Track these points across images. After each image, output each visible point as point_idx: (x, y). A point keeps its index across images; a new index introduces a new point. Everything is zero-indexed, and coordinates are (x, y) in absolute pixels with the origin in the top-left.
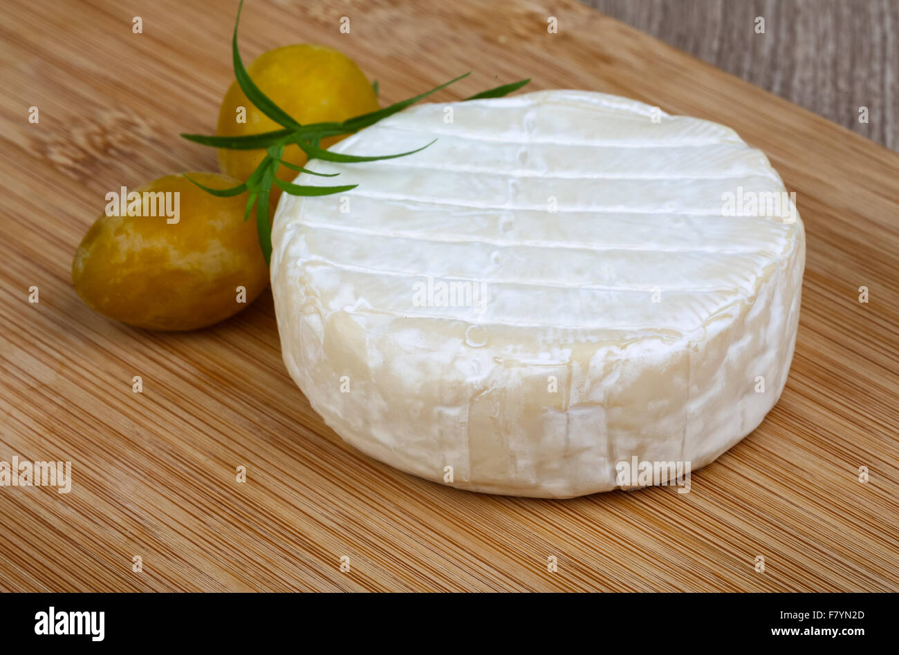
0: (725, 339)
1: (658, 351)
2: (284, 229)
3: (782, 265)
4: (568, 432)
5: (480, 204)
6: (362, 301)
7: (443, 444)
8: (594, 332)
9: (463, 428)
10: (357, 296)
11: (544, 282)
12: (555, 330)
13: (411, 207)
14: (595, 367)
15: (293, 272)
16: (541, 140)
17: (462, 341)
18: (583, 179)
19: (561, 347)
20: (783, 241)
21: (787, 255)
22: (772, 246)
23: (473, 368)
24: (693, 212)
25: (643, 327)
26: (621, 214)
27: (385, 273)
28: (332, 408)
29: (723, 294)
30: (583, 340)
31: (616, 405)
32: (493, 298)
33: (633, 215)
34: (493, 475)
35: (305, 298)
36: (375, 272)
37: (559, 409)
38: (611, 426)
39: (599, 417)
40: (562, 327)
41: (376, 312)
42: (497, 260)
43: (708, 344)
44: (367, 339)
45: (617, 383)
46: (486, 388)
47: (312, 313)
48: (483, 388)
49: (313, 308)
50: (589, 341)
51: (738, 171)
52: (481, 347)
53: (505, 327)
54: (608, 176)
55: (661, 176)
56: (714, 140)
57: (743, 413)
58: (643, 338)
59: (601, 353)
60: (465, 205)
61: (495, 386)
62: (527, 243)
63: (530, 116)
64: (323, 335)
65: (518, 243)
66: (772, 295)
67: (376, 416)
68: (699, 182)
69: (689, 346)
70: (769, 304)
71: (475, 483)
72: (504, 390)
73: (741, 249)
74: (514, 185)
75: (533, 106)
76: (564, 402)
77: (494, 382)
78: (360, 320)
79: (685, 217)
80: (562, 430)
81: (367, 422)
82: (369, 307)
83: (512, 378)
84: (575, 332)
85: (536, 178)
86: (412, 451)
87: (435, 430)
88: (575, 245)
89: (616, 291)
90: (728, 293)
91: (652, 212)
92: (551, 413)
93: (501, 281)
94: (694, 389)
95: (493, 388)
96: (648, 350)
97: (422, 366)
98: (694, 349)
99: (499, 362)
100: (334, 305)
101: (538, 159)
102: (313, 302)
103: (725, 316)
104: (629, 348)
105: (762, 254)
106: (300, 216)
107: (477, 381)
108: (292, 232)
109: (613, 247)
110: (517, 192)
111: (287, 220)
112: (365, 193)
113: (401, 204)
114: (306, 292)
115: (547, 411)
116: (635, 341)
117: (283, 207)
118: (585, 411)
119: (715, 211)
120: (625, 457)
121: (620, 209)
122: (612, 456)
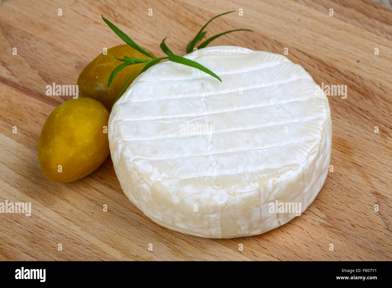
0: (314, 162)
1: (292, 175)
2: (117, 144)
3: (327, 122)
4: (261, 214)
5: (193, 115)
6: (163, 174)
7: (209, 227)
8: (265, 171)
9: (219, 221)
10: (161, 173)
11: (234, 150)
12: (248, 173)
13: (166, 122)
14: (269, 188)
15: (129, 165)
17: (212, 187)
18: (231, 93)
19: (254, 182)
20: (325, 111)
21: (328, 117)
22: (321, 114)
23: (220, 198)
24: (284, 102)
25: (284, 165)
26: (254, 109)
27: (167, 158)
28: (156, 217)
29: (310, 142)
30: (261, 177)
32: (217, 162)
33: (259, 108)
34: (231, 234)
35: (138, 177)
36: (164, 158)
37: (257, 206)
40: (250, 171)
41: (170, 179)
42: (211, 142)
43: (310, 166)
44: (171, 192)
45: (279, 191)
46: (227, 205)
47: (143, 183)
48: (225, 206)
49: (143, 181)
50: (264, 177)
51: (294, 78)
52: (220, 189)
53: (227, 176)
55: (263, 85)
57: (320, 182)
58: (285, 171)
59: (271, 181)
62: (221, 131)
64: (150, 192)
65: (217, 132)
66: (326, 136)
67: (178, 219)
68: (280, 86)
69: (303, 169)
70: (326, 139)
72: (234, 205)
73: (309, 118)
74: (204, 101)
75: (197, 58)
76: (259, 204)
77: (230, 202)
78: (165, 184)
79: (280, 105)
80: (258, 213)
81: (174, 222)
82: (168, 177)
83: (237, 200)
84: (256, 173)
85: (212, 96)
86: (194, 230)
87: (206, 223)
88: (240, 129)
89: (266, 149)
90: (312, 141)
91: (266, 105)
92: (254, 209)
93: (217, 152)
94: (306, 184)
95: (230, 205)
96: (289, 176)
97: (198, 201)
98: (305, 170)
99: (230, 194)
101: (209, 86)
102: (143, 179)
103: (314, 152)
104: (281, 177)
105: (319, 119)
106: (123, 137)
107: (222, 203)
108: (121, 145)
109: (256, 127)
110: (207, 105)
111: (117, 139)
112: (145, 118)
113: (162, 121)
114: (138, 174)
115: (252, 208)
116: (282, 173)
117: (113, 132)
118: (267, 205)
119: (292, 100)
120: (283, 216)
121: (252, 106)
122: (278, 217)
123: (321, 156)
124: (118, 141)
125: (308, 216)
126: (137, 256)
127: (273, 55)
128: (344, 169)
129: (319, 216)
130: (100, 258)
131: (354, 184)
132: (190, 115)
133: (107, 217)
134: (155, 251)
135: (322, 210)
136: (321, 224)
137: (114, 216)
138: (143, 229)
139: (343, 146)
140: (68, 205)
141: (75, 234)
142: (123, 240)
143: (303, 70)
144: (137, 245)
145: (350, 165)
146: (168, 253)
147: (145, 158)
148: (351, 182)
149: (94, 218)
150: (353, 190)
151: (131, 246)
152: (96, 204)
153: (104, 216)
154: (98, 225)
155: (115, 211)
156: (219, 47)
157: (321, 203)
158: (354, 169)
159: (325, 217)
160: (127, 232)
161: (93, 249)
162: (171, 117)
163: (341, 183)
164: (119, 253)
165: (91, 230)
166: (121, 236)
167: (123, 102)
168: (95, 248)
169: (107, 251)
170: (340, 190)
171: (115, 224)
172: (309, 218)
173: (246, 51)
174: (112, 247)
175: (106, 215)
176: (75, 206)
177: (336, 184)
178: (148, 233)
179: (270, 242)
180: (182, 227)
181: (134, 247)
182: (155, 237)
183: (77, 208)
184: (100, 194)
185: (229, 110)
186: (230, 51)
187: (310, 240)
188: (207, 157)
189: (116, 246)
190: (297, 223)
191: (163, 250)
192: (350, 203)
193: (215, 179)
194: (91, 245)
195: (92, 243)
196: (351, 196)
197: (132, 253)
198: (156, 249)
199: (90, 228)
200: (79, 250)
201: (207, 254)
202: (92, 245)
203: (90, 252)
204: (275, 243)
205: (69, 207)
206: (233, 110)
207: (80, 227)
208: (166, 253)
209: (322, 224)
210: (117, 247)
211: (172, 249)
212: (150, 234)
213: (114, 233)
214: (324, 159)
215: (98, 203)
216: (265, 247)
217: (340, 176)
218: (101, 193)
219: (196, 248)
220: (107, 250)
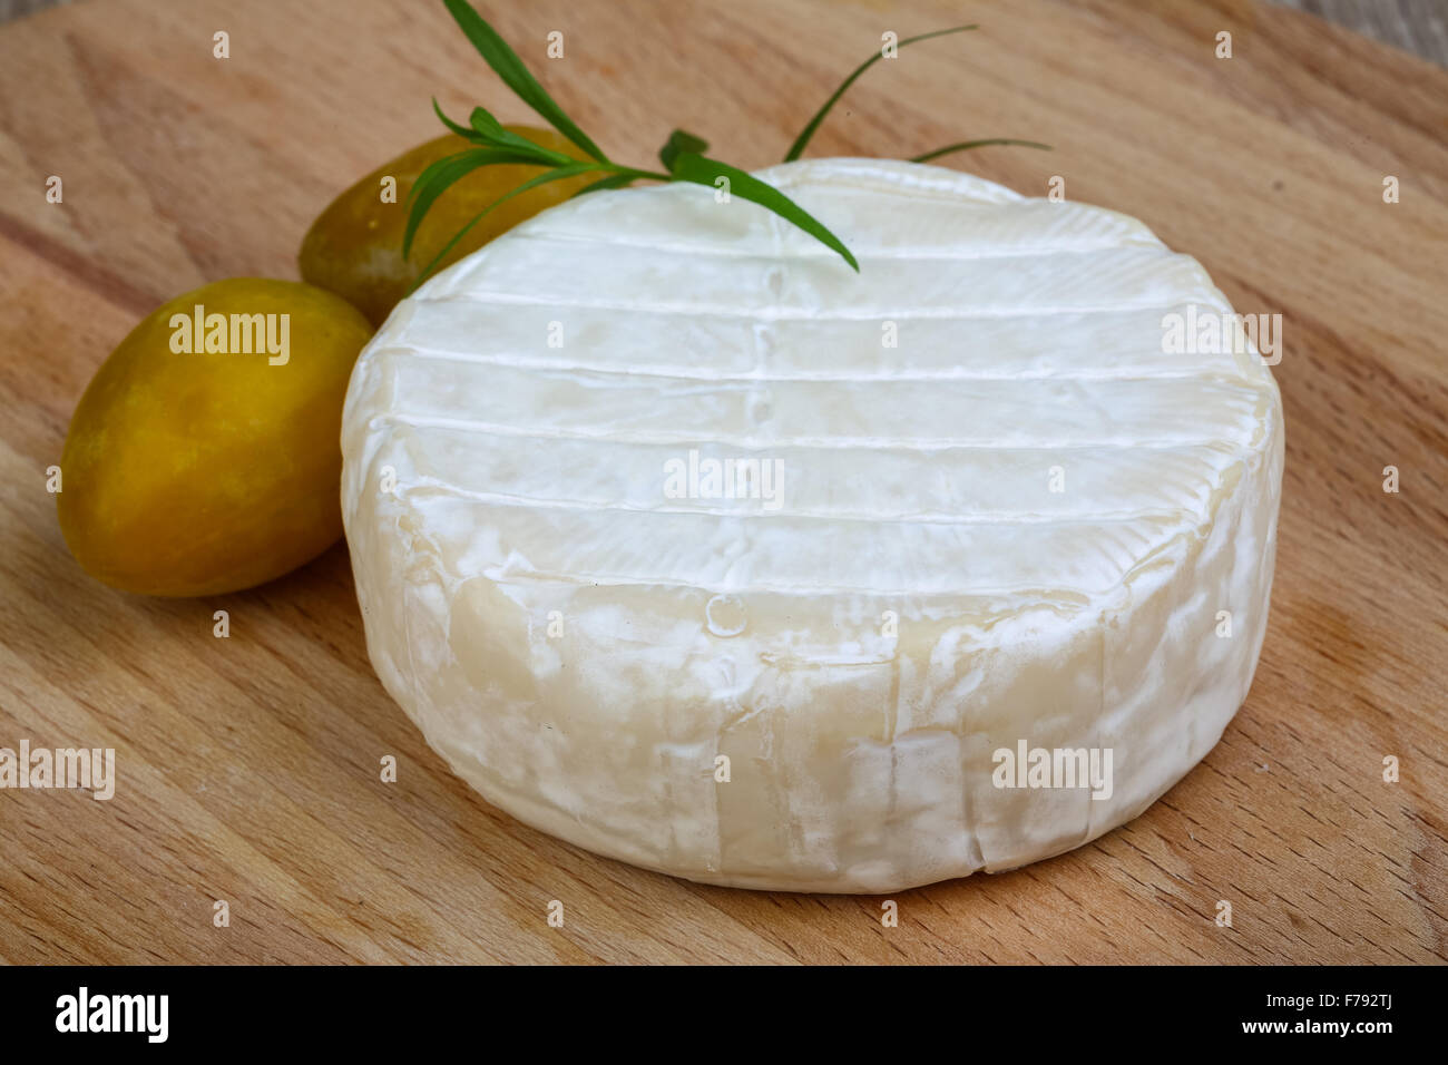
0: (1162, 603)
1: (1046, 631)
2: (364, 431)
3: (1251, 464)
4: (894, 780)
5: (707, 373)
6: (514, 558)
7: (669, 808)
8: (936, 601)
9: (705, 780)
10: (505, 549)
11: (834, 511)
12: (864, 599)
13: (587, 382)
14: (940, 664)
15: (388, 510)
17: (698, 626)
19: (878, 630)
20: (1251, 422)
21: (1259, 447)
22: (1231, 433)
23: (723, 673)
24: (1088, 374)
25: (1021, 589)
26: (959, 382)
27: (551, 504)
28: (467, 748)
30: (916, 616)
31: (977, 728)
32: (749, 545)
33: (982, 384)
34: (760, 859)
35: (412, 555)
36: (534, 503)
37: (878, 740)
38: (967, 765)
39: (948, 751)
40: (874, 593)
41: (540, 578)
43: (1135, 613)
44: (530, 627)
45: (981, 690)
46: (747, 710)
47: (425, 583)
48: (742, 710)
49: (427, 573)
50: (926, 618)
51: (1157, 296)
52: (734, 636)
53: (776, 597)
54: (927, 313)
55: (1023, 309)
56: (1107, 242)
57: (1192, 727)
58: (1022, 609)
59: (950, 639)
60: (682, 375)
61: (765, 705)
62: (799, 441)
64: (448, 622)
65: (783, 443)
67: (548, 760)
68: (1090, 318)
69: (1102, 619)
70: (1232, 534)
71: (726, 873)
72: (780, 712)
73: (1178, 439)
74: (765, 335)
76: (887, 729)
77: (762, 697)
78: (515, 593)
79: (1073, 383)
80: (882, 777)
81: (531, 773)
82: (531, 568)
83: (796, 689)
84: (899, 604)
85: (803, 322)
86: (612, 821)
87: (657, 785)
88: (881, 442)
89: (964, 523)
90: (1165, 520)
91: (1014, 377)
92: (865, 748)
94: (1113, 694)
95: (761, 709)
96: (1035, 631)
97: (633, 673)
98: (1111, 624)
99: (770, 664)
100: (467, 566)
101: (802, 285)
102: (428, 563)
103: (1165, 562)
104: (999, 627)
105: (1216, 447)
106: (393, 405)
107: (731, 698)
108: (379, 434)
109: (951, 443)
110: (772, 347)
111: (370, 412)
112: (503, 359)
113: (568, 377)
114: (413, 543)
115: (856, 745)
116: (1007, 614)
117: (360, 390)
118: (923, 742)
119: (1125, 371)
120: (992, 818)
121: (957, 373)
122: (970, 817)
123: (1199, 600)
124: (370, 419)
125: (1115, 863)
126: (361, 903)
127: (1093, 212)
128: (1318, 716)
129: (1162, 869)
130: (205, 890)
131: (1343, 775)
132: (691, 373)
133: (285, 751)
134: (440, 897)
135: (1180, 849)
136: (1163, 896)
137: (313, 752)
138: (417, 812)
139: (1337, 637)
140: (143, 690)
141: (135, 791)
142: (320, 839)
143: (1201, 278)
144: (373, 864)
145: (1345, 705)
146: (495, 910)
147: (458, 490)
148: (1328, 765)
149: (229, 746)
150: (1334, 796)
151: (350, 864)
152: (255, 701)
153: (275, 745)
154: (238, 772)
155: (324, 734)
156: (882, 163)
157: (1181, 823)
158: (1356, 723)
159: (1184, 874)
160: (350, 813)
161: (189, 854)
162: (613, 369)
163: (1288, 761)
164: (293, 881)
165: (206, 785)
166: (318, 826)
167: (435, 296)
168: (199, 853)
169: (245, 867)
170: (1279, 790)
171: (309, 779)
172: (1116, 868)
173: (993, 192)
174: (270, 858)
175: (284, 742)
176: (167, 694)
177: (1266, 766)
178: (430, 829)
179: (925, 932)
180: (561, 802)
181: (356, 869)
182: (455, 847)
183: (173, 704)
184: (284, 669)
185: (855, 376)
186: (927, 184)
187: (1099, 947)
188: (714, 521)
189: (288, 856)
190: (1063, 880)
191: (472, 899)
192: (1306, 840)
193: (720, 601)
194: (190, 839)
195: (195, 832)
196: (1316, 814)
197: (345, 890)
198: (444, 890)
199: (204, 780)
200: (131, 850)
201: (653, 937)
202: (192, 841)
203: (176, 862)
204: (947, 938)
205: (142, 693)
206: (870, 377)
207: (164, 769)
208: (483, 909)
209: (1168, 899)
210: (291, 862)
211: (512, 897)
212: (438, 836)
213: (293, 809)
215: (264, 697)
216: (901, 947)
217: (1289, 739)
218: (288, 665)
219: (610, 910)
220: (247, 865)
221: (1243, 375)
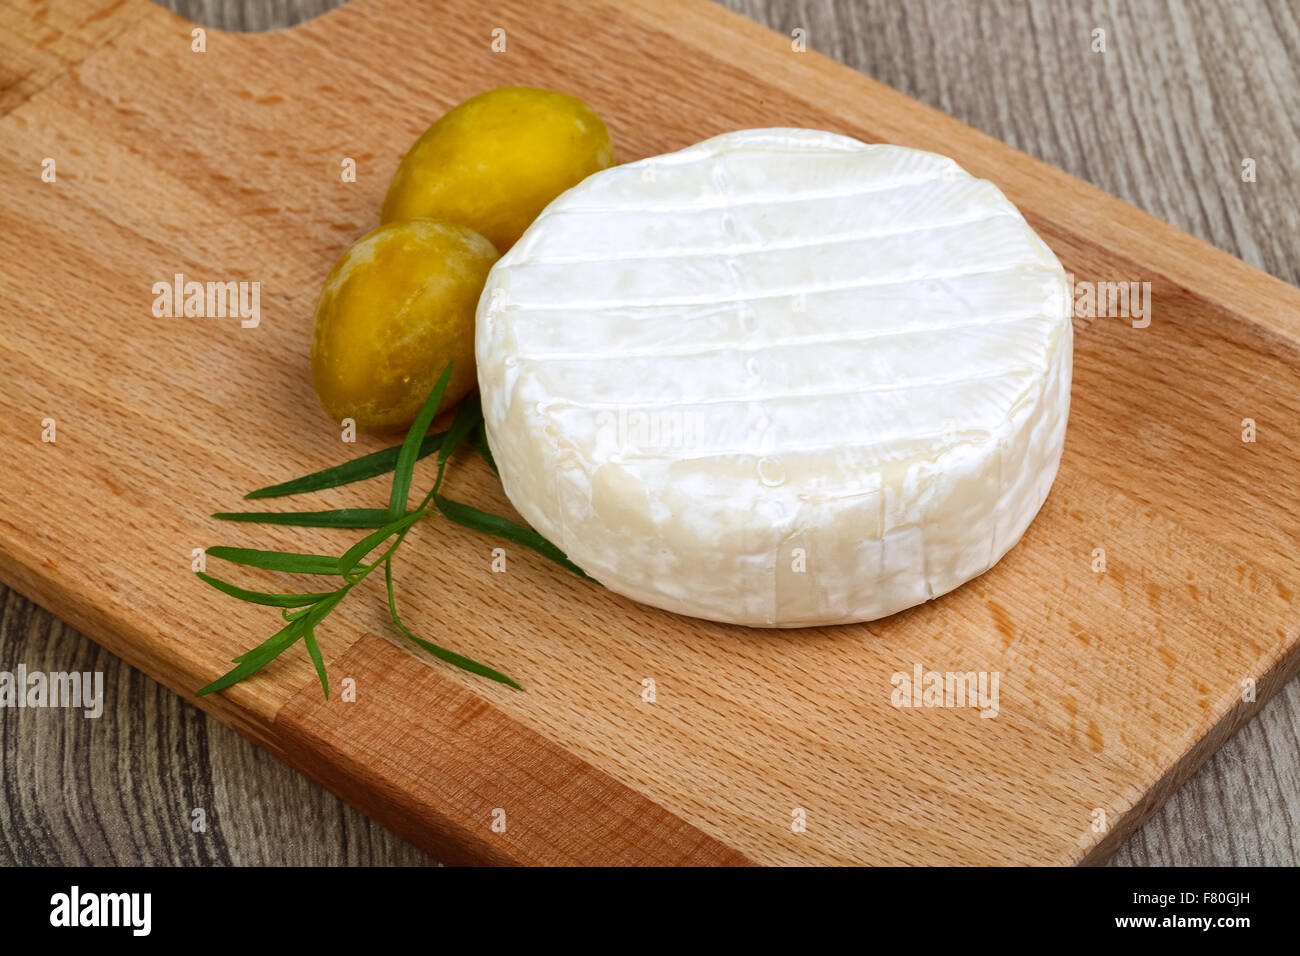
0: (1028, 426)
1: (968, 458)
2: (501, 369)
4: (883, 559)
5: (707, 299)
7: (744, 591)
8: (897, 445)
9: (770, 573)
12: (852, 449)
13: (634, 316)
14: (909, 487)
15: (535, 420)
16: (742, 200)
17: (757, 481)
18: (806, 248)
19: (868, 471)
23: (777, 510)
24: (947, 274)
26: (868, 288)
27: (637, 406)
28: (602, 563)
29: (1018, 375)
30: (888, 458)
31: (932, 521)
32: (770, 420)
34: (802, 613)
35: (560, 451)
36: (628, 406)
37: (874, 537)
38: (927, 543)
39: (915, 538)
40: (857, 444)
41: (646, 458)
42: (755, 369)
43: (1016, 437)
44: (648, 493)
45: (933, 499)
46: (795, 530)
47: (572, 469)
48: (792, 531)
49: (572, 462)
50: (895, 459)
51: (976, 212)
52: (780, 486)
53: (798, 454)
54: (833, 239)
55: (892, 230)
58: (952, 445)
59: (913, 471)
61: (806, 526)
62: (780, 342)
63: (718, 170)
64: (591, 490)
65: (770, 344)
66: (1059, 364)
67: (663, 570)
68: (938, 233)
69: (999, 445)
70: (1058, 373)
71: (778, 621)
72: (815, 530)
73: (1016, 315)
75: (714, 157)
76: (879, 530)
77: (804, 523)
78: (633, 470)
79: (939, 280)
80: (876, 558)
81: (649, 577)
82: (639, 453)
83: (824, 516)
84: (875, 449)
85: (756, 253)
86: (703, 601)
87: (736, 580)
88: (833, 337)
89: (900, 389)
90: (1023, 374)
91: (901, 281)
93: (770, 395)
94: (1005, 485)
95: (803, 529)
96: (961, 459)
97: (718, 515)
98: (1004, 446)
99: (805, 501)
100: (599, 456)
101: (747, 227)
102: (571, 456)
103: (1028, 402)
104: (940, 460)
105: (1042, 318)
106: (519, 349)
107: (784, 525)
108: (514, 369)
109: (876, 333)
110: (741, 275)
111: (504, 353)
112: (576, 305)
113: (622, 313)
114: (559, 444)
115: (861, 542)
116: (945, 449)
117: (490, 338)
118: (901, 535)
119: (968, 269)
120: (939, 570)
121: (864, 281)
122: (927, 572)
123: (1045, 416)
124: (507, 356)
127: (918, 154)
132: (697, 300)
143: (999, 195)
147: (577, 403)
156: (773, 130)
162: (646, 304)
167: (516, 263)
173: (846, 143)
180: (670, 593)
185: (800, 291)
186: (804, 142)
188: (744, 405)
193: (763, 463)
206: (811, 290)
214: (1052, 426)
221: (1042, 263)
